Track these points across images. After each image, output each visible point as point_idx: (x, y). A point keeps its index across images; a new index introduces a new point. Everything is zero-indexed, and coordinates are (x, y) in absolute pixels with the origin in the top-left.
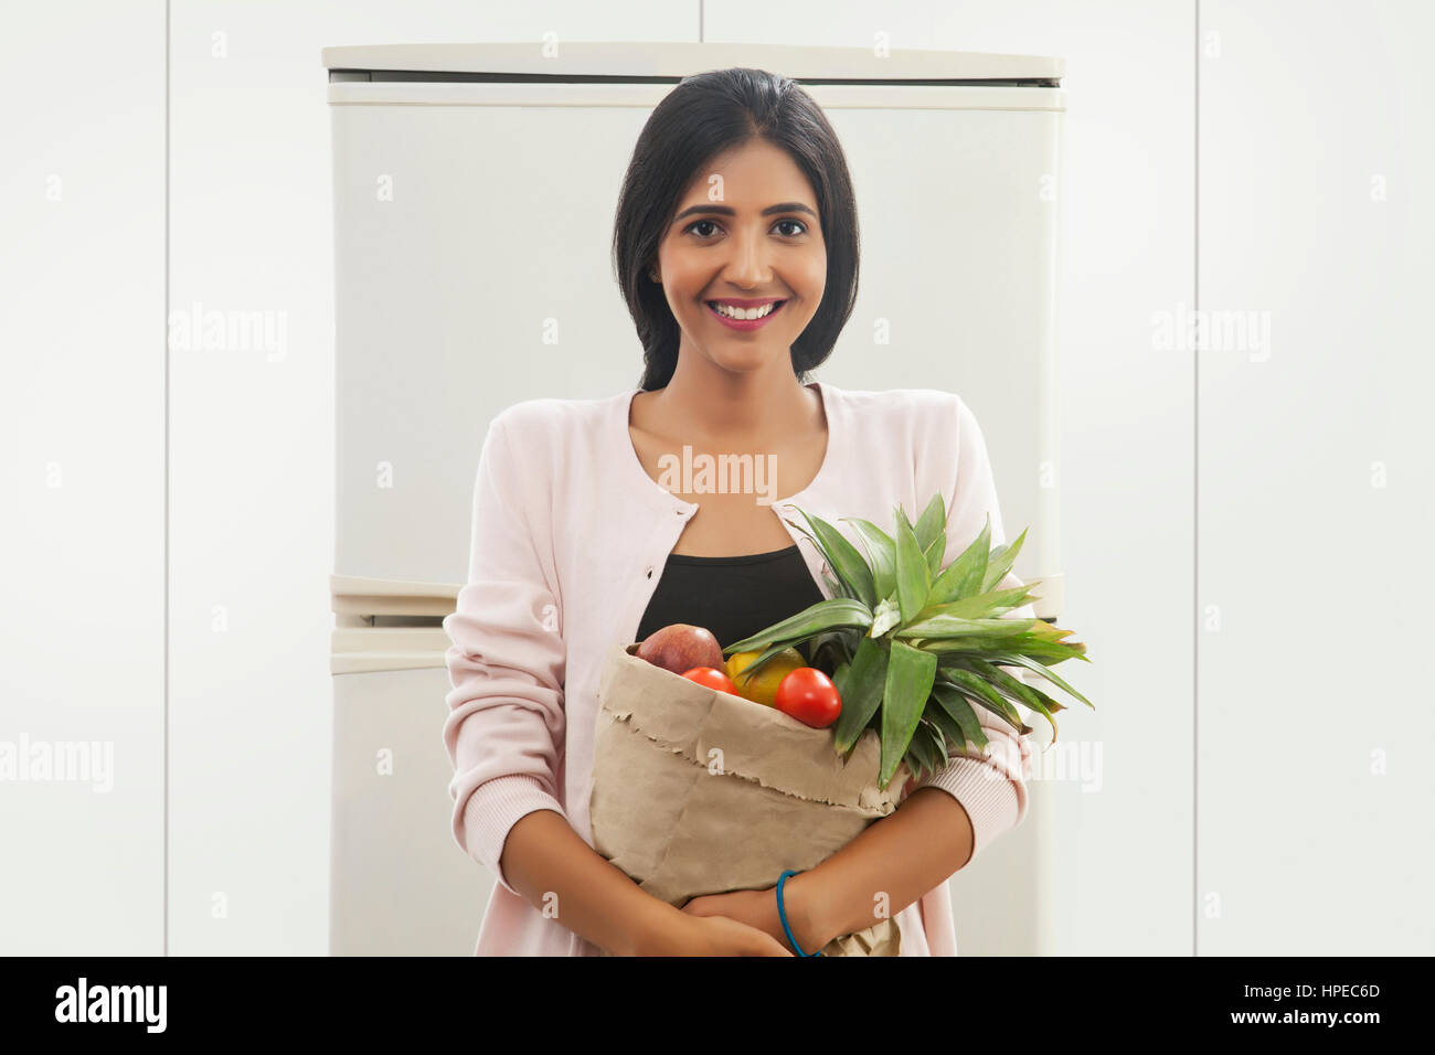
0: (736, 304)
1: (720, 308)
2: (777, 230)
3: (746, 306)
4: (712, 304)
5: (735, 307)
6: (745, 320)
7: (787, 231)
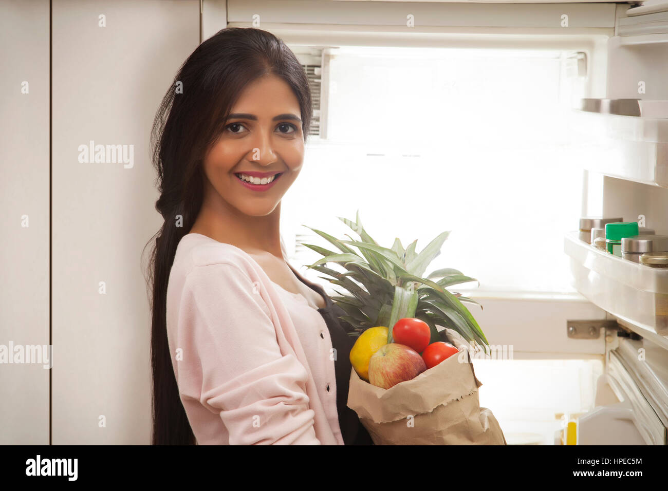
0: (255, 175)
1: (243, 177)
2: (278, 130)
3: (261, 176)
4: (238, 175)
5: (254, 177)
6: (260, 185)
7: (284, 130)
